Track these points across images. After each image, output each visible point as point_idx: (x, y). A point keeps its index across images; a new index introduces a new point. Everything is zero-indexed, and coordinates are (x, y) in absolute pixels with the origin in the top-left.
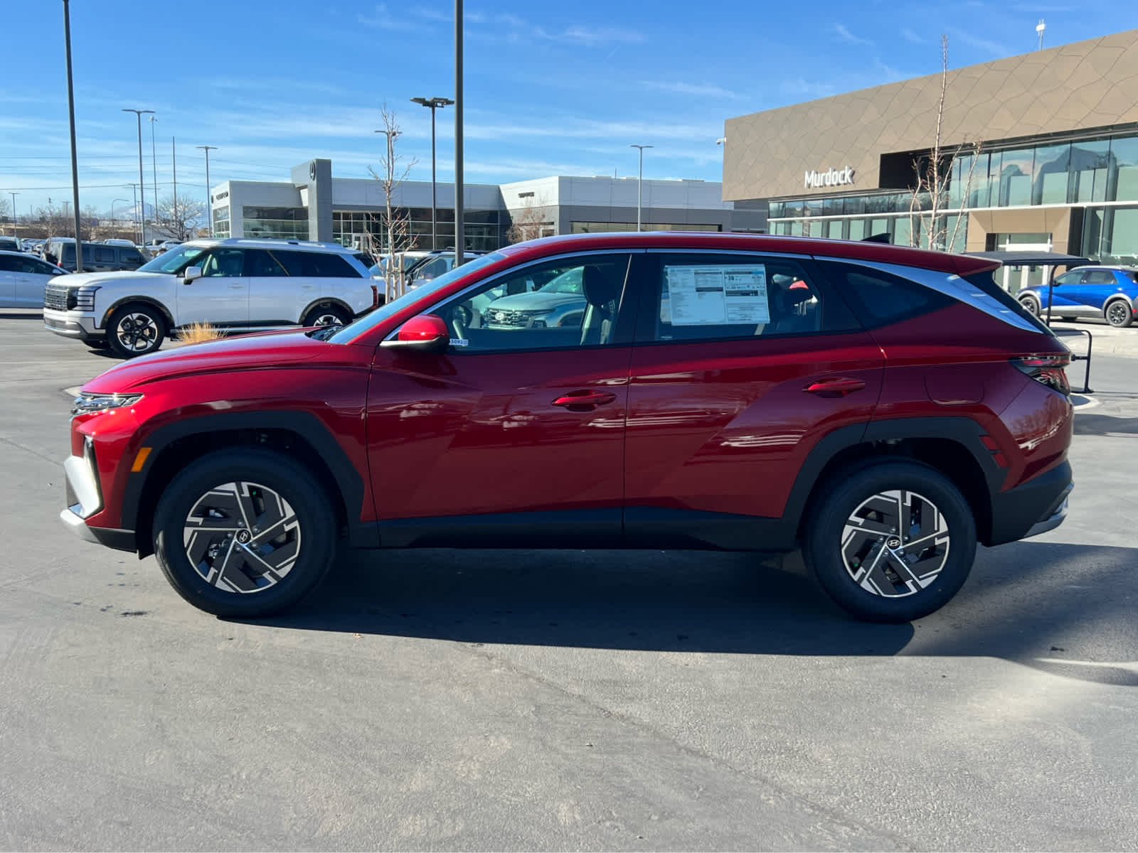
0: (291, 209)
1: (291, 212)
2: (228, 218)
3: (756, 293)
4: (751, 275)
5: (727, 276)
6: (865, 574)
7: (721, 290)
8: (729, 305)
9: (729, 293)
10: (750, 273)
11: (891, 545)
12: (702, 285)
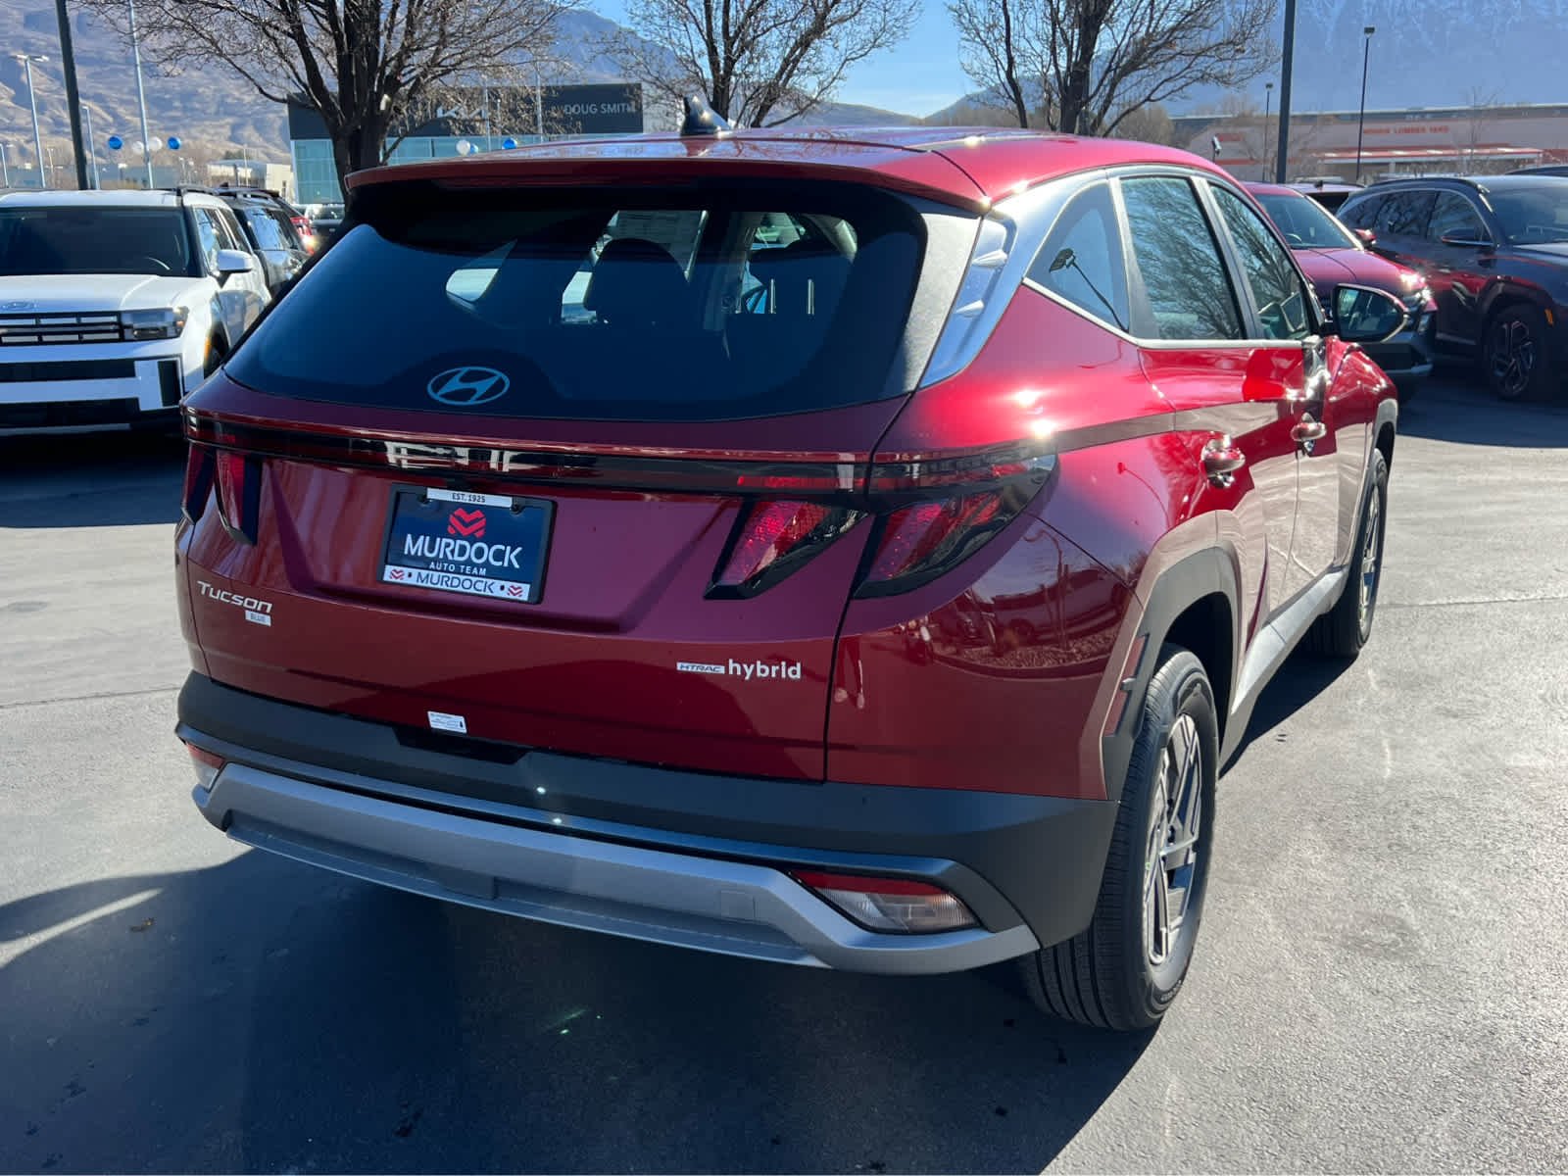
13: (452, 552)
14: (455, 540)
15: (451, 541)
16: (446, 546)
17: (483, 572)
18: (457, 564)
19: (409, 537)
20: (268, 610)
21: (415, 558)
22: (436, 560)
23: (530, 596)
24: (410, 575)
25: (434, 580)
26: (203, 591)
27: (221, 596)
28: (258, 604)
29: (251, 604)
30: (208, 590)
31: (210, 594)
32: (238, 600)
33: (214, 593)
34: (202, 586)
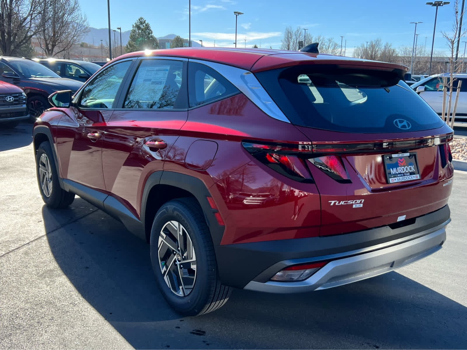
3: (161, 83)
5: (156, 72)
6: (166, 272)
10: (164, 70)
11: (177, 258)
12: (146, 78)
13: (402, 170)
14: (401, 167)
15: (400, 168)
16: (400, 170)
17: (409, 174)
18: (403, 173)
19: (391, 169)
20: (362, 202)
21: (394, 174)
22: (399, 174)
23: (420, 177)
24: (395, 180)
25: (401, 179)
26: (332, 204)
27: (342, 203)
28: (358, 201)
29: (356, 202)
30: (335, 203)
31: (337, 204)
32: (350, 202)
33: (339, 203)
34: (331, 202)
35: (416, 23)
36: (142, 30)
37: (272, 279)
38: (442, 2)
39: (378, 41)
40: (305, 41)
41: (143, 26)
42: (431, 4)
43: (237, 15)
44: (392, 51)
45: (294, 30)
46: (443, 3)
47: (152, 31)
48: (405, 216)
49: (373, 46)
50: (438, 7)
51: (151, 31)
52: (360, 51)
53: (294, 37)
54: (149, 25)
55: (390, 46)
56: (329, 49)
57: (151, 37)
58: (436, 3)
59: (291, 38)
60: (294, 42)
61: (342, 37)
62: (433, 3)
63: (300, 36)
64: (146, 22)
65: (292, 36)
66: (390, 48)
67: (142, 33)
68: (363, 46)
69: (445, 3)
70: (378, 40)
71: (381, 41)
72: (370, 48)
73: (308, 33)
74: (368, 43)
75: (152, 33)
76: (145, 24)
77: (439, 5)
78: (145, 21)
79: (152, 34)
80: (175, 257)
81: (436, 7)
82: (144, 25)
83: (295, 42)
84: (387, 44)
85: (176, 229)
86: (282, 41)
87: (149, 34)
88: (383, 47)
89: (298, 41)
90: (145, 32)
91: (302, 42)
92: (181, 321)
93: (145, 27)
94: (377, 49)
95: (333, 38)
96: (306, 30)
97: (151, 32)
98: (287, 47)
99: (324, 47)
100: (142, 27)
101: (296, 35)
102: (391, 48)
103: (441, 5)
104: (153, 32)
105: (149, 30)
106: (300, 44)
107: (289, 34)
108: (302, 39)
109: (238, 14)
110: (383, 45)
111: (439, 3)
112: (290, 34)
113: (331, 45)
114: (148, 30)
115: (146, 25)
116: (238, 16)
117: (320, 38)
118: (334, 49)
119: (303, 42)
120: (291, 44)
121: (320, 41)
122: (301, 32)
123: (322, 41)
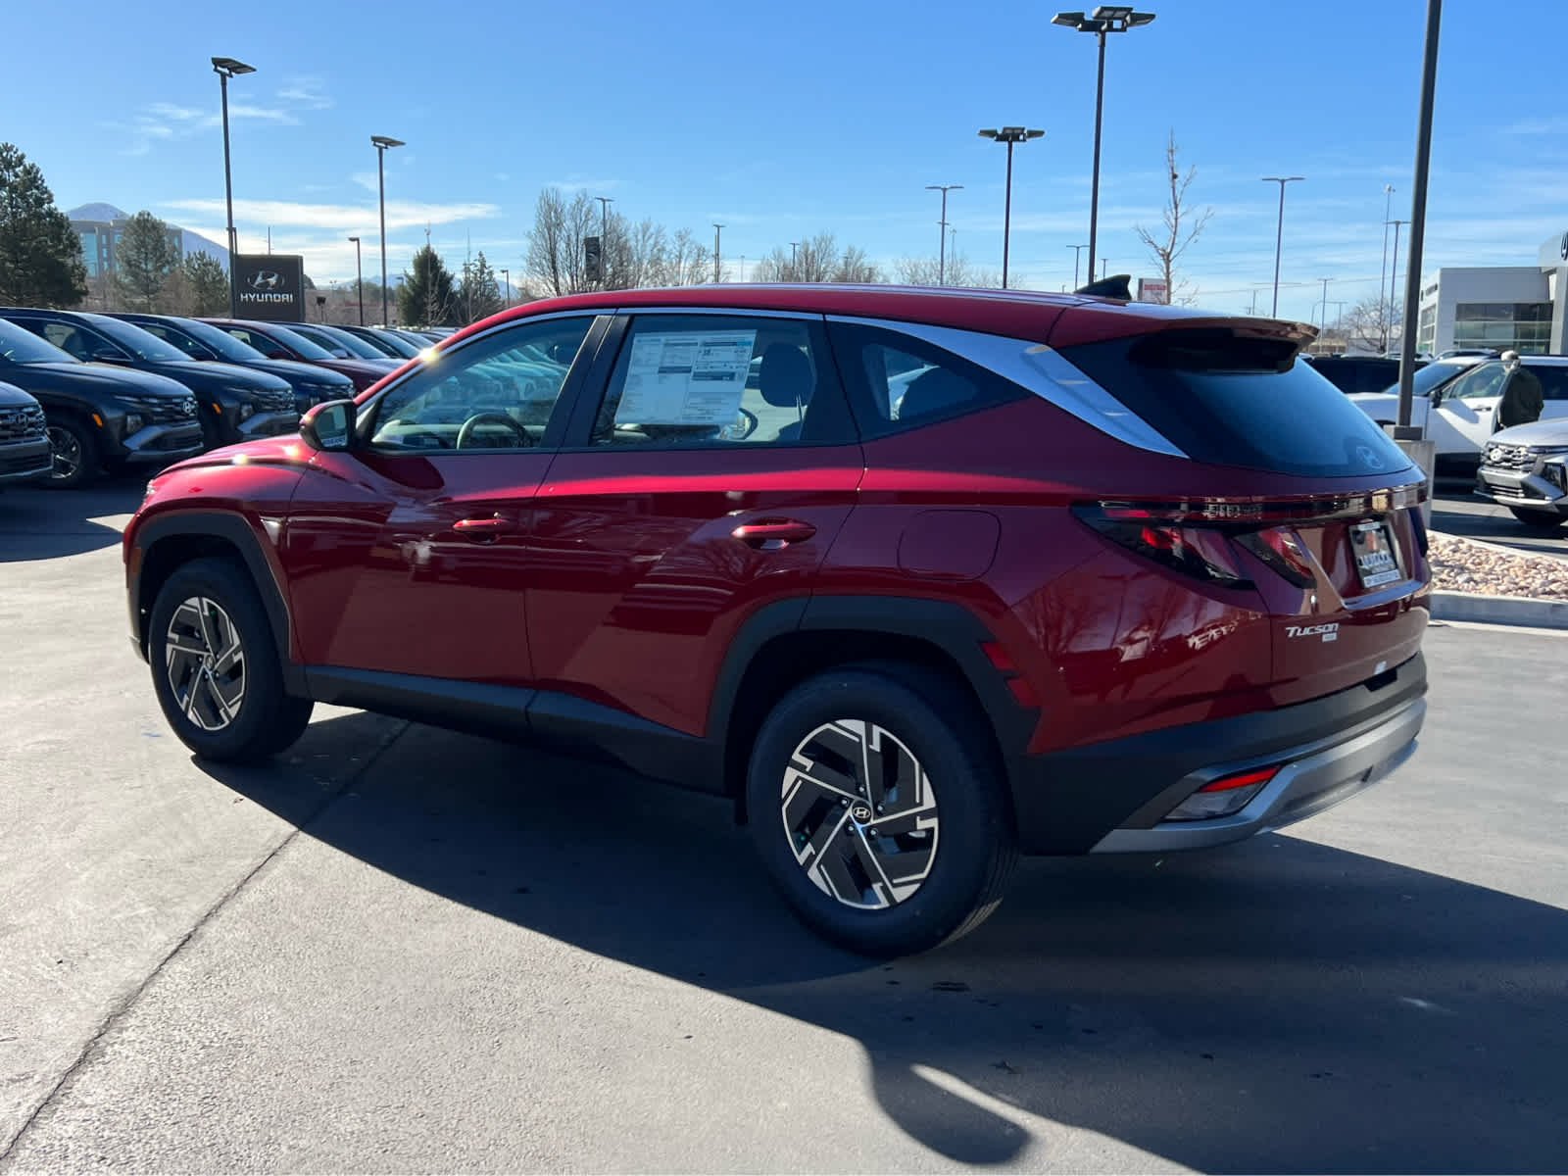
0: (1535, 305)
1: (1534, 310)
2: (1433, 321)
3: (731, 376)
4: (733, 348)
5: (703, 348)
6: (815, 857)
7: (688, 370)
8: (693, 395)
9: (698, 376)
10: (734, 344)
11: (857, 815)
12: (667, 364)
20: (1336, 629)
26: (1291, 635)
27: (1307, 631)
28: (1331, 626)
29: (1327, 628)
30: (1296, 631)
31: (1298, 634)
32: (1319, 629)
33: (1302, 632)
34: (1289, 631)
35: (945, 190)
36: (13, 189)
37: (1168, 817)
38: (1023, 129)
39: (825, 242)
40: (605, 236)
41: (16, 176)
42: (991, 134)
43: (381, 149)
44: (867, 272)
45: (568, 203)
46: (1025, 132)
47: (53, 192)
48: (1384, 663)
49: (809, 258)
50: (1014, 144)
51: (46, 192)
52: (770, 273)
53: (568, 224)
54: (37, 172)
55: (858, 260)
56: (682, 265)
57: (51, 213)
58: (1008, 132)
59: (559, 225)
60: (569, 239)
61: (718, 227)
62: (1000, 132)
63: (586, 221)
64: (27, 162)
65: (563, 218)
66: (859, 264)
67: (12, 199)
68: (779, 256)
69: (1033, 134)
70: (823, 239)
71: (833, 242)
72: (801, 264)
73: (614, 212)
74: (797, 248)
75: (51, 201)
76: (21, 168)
77: (1016, 138)
78: (23, 157)
79: (52, 205)
80: (849, 813)
81: (1006, 144)
82: (17, 169)
83: (574, 239)
84: (851, 250)
85: (857, 740)
86: (529, 235)
87: (40, 202)
88: (841, 262)
89: (582, 237)
90: (24, 197)
91: (597, 239)
92: (888, 969)
93: (24, 181)
94: (823, 266)
95: (691, 231)
96: (607, 203)
97: (45, 196)
98: (548, 256)
99: (665, 257)
100: (12, 179)
101: (574, 219)
102: (862, 265)
103: (1021, 137)
104: (54, 198)
105: (37, 188)
106: (591, 248)
107: (552, 214)
108: (595, 230)
109: (386, 144)
110: (841, 253)
111: (1016, 132)
112: (555, 212)
113: (685, 251)
114: (34, 191)
115: (27, 172)
116: (384, 150)
117: (648, 229)
118: (697, 265)
119: (601, 240)
120: (562, 246)
121: (649, 238)
122: (591, 206)
123: (656, 238)
